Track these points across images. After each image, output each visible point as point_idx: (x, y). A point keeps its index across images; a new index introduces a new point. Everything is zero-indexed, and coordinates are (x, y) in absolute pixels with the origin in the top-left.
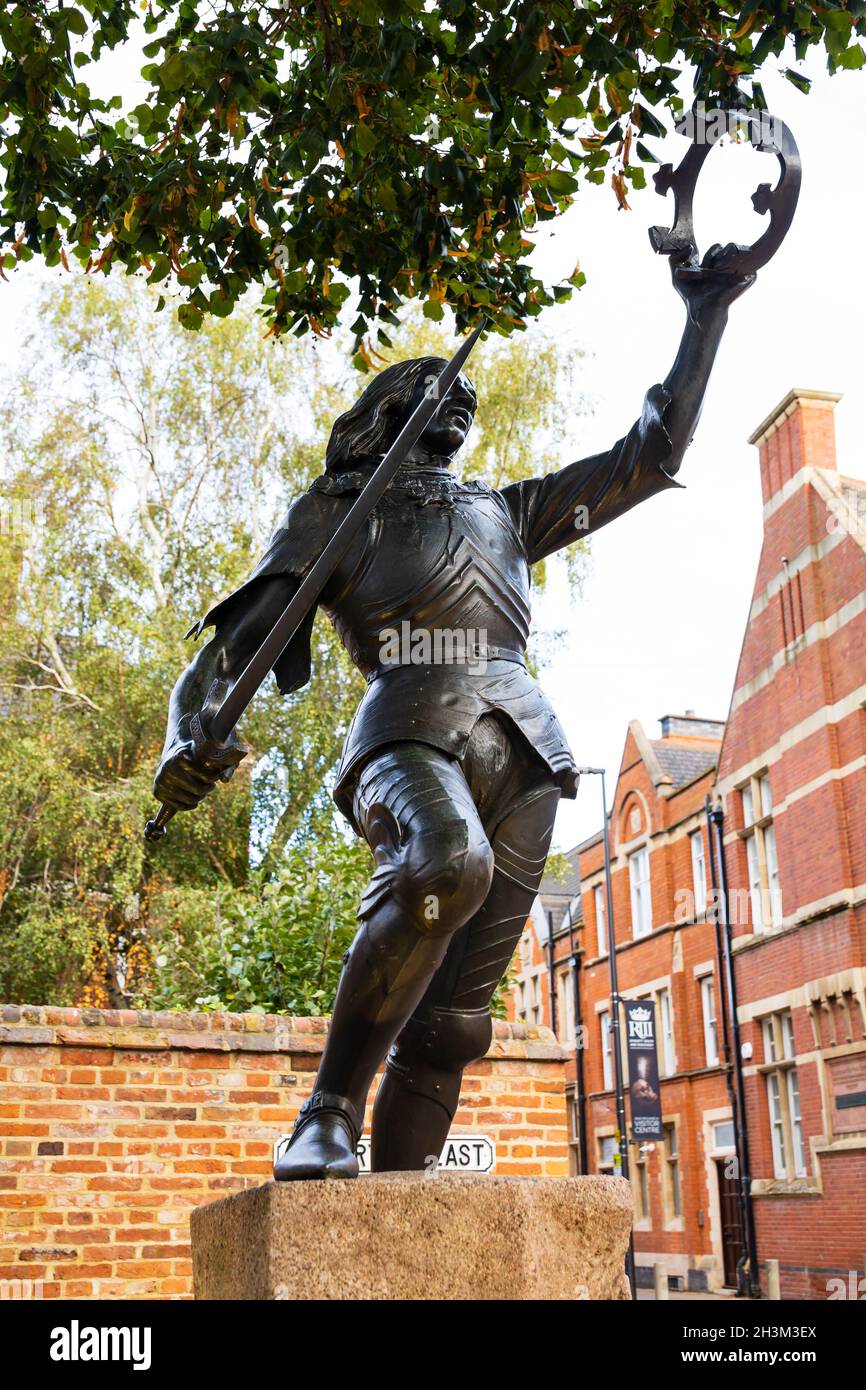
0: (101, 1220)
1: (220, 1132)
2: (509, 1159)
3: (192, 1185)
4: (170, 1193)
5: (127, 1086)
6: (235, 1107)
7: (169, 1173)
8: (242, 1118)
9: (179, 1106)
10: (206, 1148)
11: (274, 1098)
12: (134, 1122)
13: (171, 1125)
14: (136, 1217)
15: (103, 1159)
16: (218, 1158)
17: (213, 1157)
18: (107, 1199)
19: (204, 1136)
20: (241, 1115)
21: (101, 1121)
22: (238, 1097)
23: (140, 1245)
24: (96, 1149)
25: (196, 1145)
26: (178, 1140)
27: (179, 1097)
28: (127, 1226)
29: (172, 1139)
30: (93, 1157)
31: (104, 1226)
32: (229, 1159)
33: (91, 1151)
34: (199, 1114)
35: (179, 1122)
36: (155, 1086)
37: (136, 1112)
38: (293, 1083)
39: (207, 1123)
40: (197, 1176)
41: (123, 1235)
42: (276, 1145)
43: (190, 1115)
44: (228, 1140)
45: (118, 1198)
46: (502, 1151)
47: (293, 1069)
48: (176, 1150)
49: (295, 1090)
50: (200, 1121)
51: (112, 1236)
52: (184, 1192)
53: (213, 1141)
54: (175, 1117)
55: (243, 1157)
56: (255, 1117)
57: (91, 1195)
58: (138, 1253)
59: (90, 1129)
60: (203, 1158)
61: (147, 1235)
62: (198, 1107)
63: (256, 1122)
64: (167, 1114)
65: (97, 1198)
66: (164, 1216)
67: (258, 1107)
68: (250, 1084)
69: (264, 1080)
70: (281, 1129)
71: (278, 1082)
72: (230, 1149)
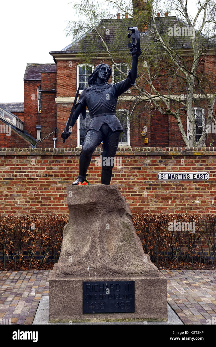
0: (123, 189)
1: (146, 172)
2: (212, 177)
3: (140, 182)
4: (136, 184)
5: (126, 163)
6: (149, 167)
7: (136, 180)
9: (137, 167)
10: (143, 175)
11: (158, 165)
12: (128, 170)
13: (136, 170)
14: (129, 189)
15: (122, 177)
16: (146, 177)
18: (123, 185)
19: (143, 173)
20: (151, 168)
21: (121, 170)
22: (149, 165)
24: (121, 175)
25: (141, 175)
26: (137, 174)
27: (137, 165)
28: (128, 190)
29: (136, 173)
30: (120, 177)
31: (123, 190)
32: (148, 177)
33: (120, 176)
34: (141, 168)
35: (137, 170)
36: (132, 163)
37: (128, 168)
38: (162, 162)
39: (143, 170)
40: (142, 181)
41: (126, 192)
42: (158, 174)
43: (140, 169)
44: (148, 173)
45: (125, 185)
46: (211, 175)
47: (162, 159)
48: (136, 176)
50: (141, 170)
51: (125, 192)
52: (139, 184)
53: (145, 174)
55: (151, 177)
57: (120, 184)
58: (130, 195)
59: (119, 172)
60: (143, 177)
61: (132, 192)
63: (154, 170)
64: (134, 168)
65: (121, 185)
66: (135, 188)
67: (154, 167)
68: (152, 162)
69: (155, 161)
70: (159, 171)
71: (158, 162)
72: (148, 175)
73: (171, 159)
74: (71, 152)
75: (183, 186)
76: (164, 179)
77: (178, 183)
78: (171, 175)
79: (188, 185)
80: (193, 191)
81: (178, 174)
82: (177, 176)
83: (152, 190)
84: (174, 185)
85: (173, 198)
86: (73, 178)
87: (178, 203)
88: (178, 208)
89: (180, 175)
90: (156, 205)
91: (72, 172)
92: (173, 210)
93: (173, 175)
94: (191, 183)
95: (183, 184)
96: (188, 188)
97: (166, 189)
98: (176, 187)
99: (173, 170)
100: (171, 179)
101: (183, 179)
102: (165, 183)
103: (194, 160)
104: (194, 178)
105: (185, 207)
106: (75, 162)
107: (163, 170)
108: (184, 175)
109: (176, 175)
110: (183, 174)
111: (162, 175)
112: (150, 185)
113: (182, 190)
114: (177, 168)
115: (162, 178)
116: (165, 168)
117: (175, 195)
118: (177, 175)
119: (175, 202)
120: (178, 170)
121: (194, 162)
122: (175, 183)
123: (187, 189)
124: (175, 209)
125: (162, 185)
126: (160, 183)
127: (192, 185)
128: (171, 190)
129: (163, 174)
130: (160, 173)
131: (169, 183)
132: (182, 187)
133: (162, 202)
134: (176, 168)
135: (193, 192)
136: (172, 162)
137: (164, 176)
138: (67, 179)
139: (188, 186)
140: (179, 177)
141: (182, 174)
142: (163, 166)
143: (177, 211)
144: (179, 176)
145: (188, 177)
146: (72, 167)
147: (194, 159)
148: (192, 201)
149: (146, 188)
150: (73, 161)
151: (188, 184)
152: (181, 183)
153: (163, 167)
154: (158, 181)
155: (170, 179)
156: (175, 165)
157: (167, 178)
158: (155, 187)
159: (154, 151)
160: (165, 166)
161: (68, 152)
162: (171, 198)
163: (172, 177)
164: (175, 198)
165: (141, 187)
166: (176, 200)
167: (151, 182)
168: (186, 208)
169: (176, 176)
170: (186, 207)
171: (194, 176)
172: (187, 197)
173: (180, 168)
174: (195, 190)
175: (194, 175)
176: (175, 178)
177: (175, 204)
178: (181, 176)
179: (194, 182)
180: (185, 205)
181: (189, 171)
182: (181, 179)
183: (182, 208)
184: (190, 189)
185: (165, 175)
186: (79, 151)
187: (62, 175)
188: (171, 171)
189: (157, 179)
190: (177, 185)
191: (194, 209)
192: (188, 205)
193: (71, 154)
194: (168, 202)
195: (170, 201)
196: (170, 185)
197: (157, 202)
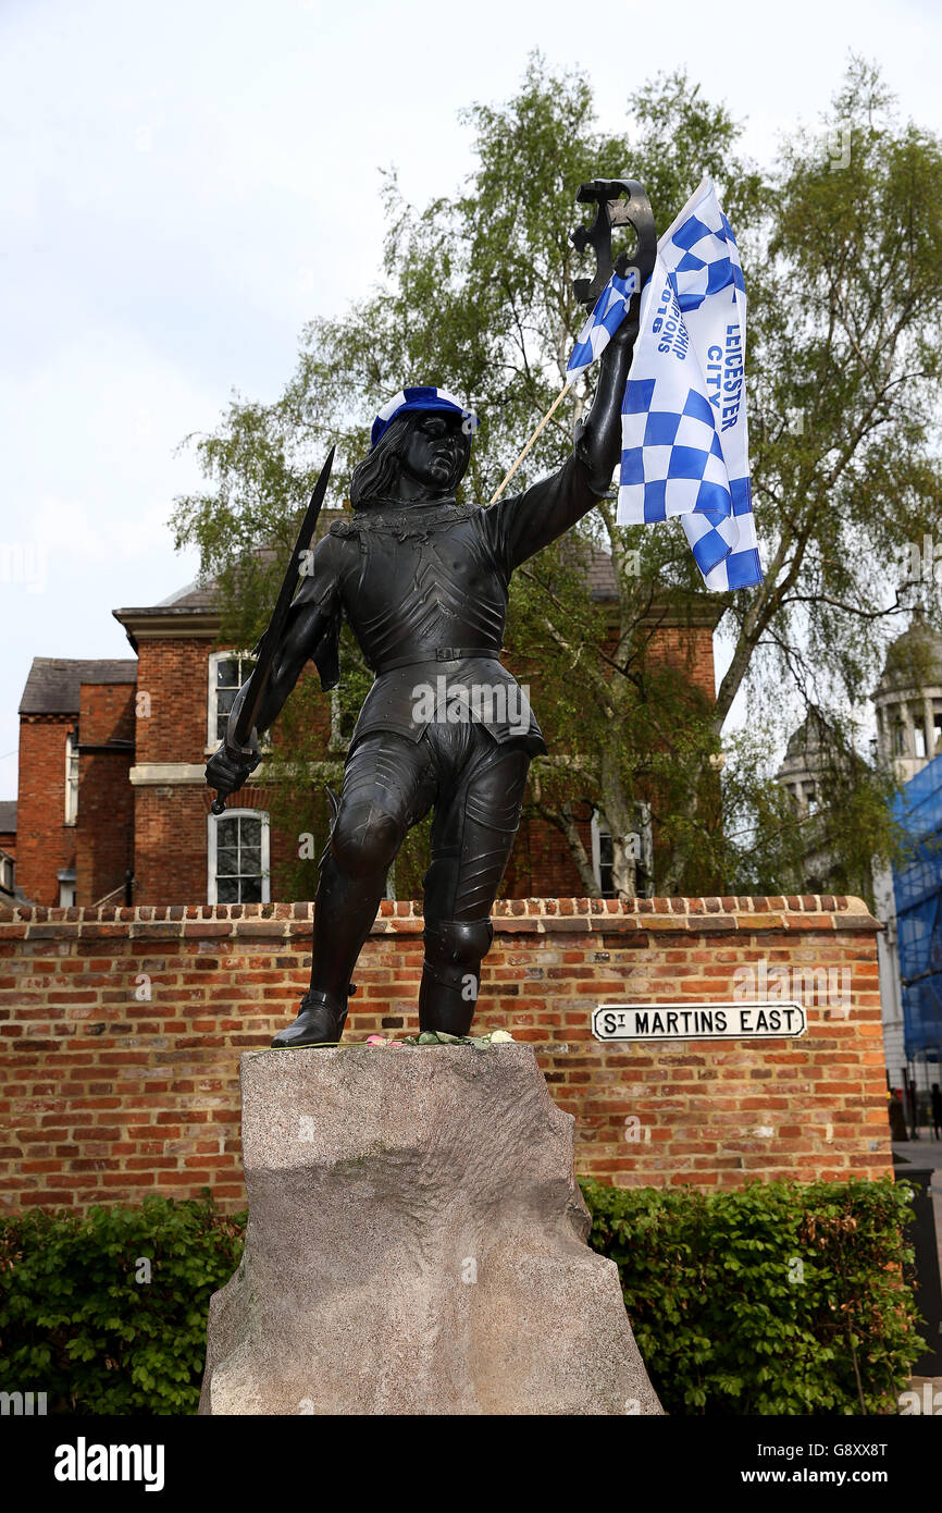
1: (541, 1005)
2: (821, 1023)
6: (554, 982)
8: (560, 992)
9: (503, 983)
10: (529, 1019)
11: (588, 973)
13: (499, 999)
16: (541, 1028)
17: (536, 1026)
19: (527, 1009)
20: (560, 989)
22: (554, 973)
25: (519, 1017)
26: (503, 1013)
27: (502, 975)
29: (499, 1011)
32: (549, 1028)
34: (521, 989)
35: (504, 997)
38: (607, 959)
39: (529, 997)
42: (594, 1014)
43: (514, 990)
44: (548, 1011)
46: (813, 1016)
47: (605, 947)
48: (502, 1021)
49: (609, 965)
50: (521, 996)
53: (536, 1012)
54: (499, 993)
55: (563, 1026)
56: (574, 991)
60: (528, 1027)
62: (521, 983)
63: (574, 995)
64: (492, 990)
67: (574, 982)
68: (566, 961)
69: (579, 958)
70: (597, 1001)
71: (593, 959)
72: (551, 1020)
73: (646, 946)
74: (214, 920)
75: (701, 1062)
76: (619, 1032)
77: (678, 1050)
78: (646, 1015)
79: (721, 1058)
80: (744, 1086)
81: (678, 1012)
82: (674, 1021)
83: (566, 1085)
84: (661, 1061)
85: (659, 1118)
86: (223, 1038)
87: (683, 1139)
88: (682, 1163)
89: (686, 1015)
90: (590, 1151)
91: (215, 1010)
92: (663, 1172)
93: (657, 1016)
94: (733, 1049)
95: (700, 1055)
96: (721, 1070)
97: (626, 1078)
98: (669, 1068)
99: (653, 996)
100: (650, 1034)
101: (700, 1033)
102: (626, 1051)
103: (740, 952)
104: (743, 1029)
105: (711, 1157)
106: (233, 968)
107: (611, 996)
108: (703, 1014)
109: (669, 1014)
110: (699, 1011)
111: (610, 1019)
112: (559, 1062)
113: (695, 1082)
114: (672, 987)
115: (611, 1028)
116: (620, 988)
117: (669, 1103)
118: (672, 1017)
119: (670, 1136)
120: (678, 993)
121: (740, 956)
122: (665, 1050)
123: (720, 1076)
124: (672, 1167)
125: (611, 1062)
126: (599, 1052)
127: (738, 1058)
128: (650, 1084)
129: (616, 1013)
130: (601, 1006)
131: (641, 1053)
132: (694, 1069)
133: (611, 1137)
134: (667, 984)
135: (746, 1089)
136: (649, 960)
137: (617, 1022)
138: (196, 1043)
139: (720, 1063)
140: (680, 1022)
141: (693, 1011)
142: (612, 978)
143: (678, 1174)
144: (681, 1020)
145: (721, 1026)
146: (217, 987)
147: (742, 945)
148: (743, 1132)
150: (220, 963)
151: (721, 1055)
152: (691, 1049)
153: (615, 984)
154: (595, 1043)
155: (644, 1034)
156: (664, 971)
157: (630, 1029)
158: (580, 1070)
159: (572, 913)
160: (619, 975)
161: (200, 920)
162: (650, 1119)
163: (655, 1027)
164: (671, 1119)
166: (674, 1128)
167: (564, 1049)
168: (719, 1163)
169: (669, 1021)
170: (718, 1155)
171: (743, 1021)
172: (719, 1113)
173: (685, 987)
174: (754, 1081)
175: (745, 1017)
176: (665, 1028)
177: (671, 1146)
178: (691, 1019)
179: (745, 1046)
180: (711, 1148)
181: (722, 1000)
182: (692, 1031)
183: (700, 1164)
184: (731, 1075)
185: (622, 1016)
186: (247, 918)
187: (171, 1027)
188: (647, 1000)
189: (588, 1035)
190: (674, 1060)
191: (752, 1164)
192: (724, 1147)
193: (211, 932)
196: (647, 1062)
197: (593, 1137)
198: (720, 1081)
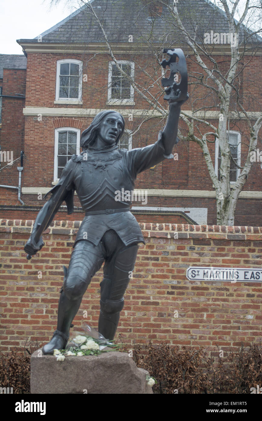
1: (167, 265)
3: (158, 282)
4: (150, 285)
6: (173, 257)
7: (150, 278)
9: (153, 256)
10: (162, 271)
11: (186, 254)
13: (151, 262)
14: (139, 292)
16: (167, 274)
17: (165, 273)
19: (162, 267)
20: (176, 260)
22: (173, 253)
23: (140, 301)
25: (159, 270)
26: (153, 268)
27: (153, 253)
28: (136, 294)
29: (151, 267)
31: (128, 294)
32: (170, 274)
34: (160, 259)
35: (153, 262)
36: (145, 250)
38: (194, 249)
39: (163, 262)
40: (160, 280)
41: (134, 298)
42: (187, 270)
43: (157, 259)
44: (170, 268)
47: (194, 244)
49: (195, 251)
50: (160, 262)
51: (131, 298)
52: (155, 284)
53: (165, 268)
54: (152, 260)
55: (176, 274)
56: (180, 261)
58: (140, 303)
60: (162, 274)
61: (143, 298)
62: (160, 257)
64: (148, 259)
66: (148, 292)
67: (181, 257)
68: (178, 249)
69: (183, 248)
70: (189, 265)
71: (188, 249)
72: (171, 271)
73: (209, 245)
75: (227, 290)
76: (197, 277)
77: (220, 286)
80: (243, 300)
84: (212, 289)
85: (210, 310)
86: (46, 272)
87: (218, 318)
88: (217, 327)
90: (183, 321)
91: (43, 261)
92: (210, 330)
94: (241, 286)
95: (227, 287)
96: (235, 293)
97: (199, 294)
98: (215, 292)
99: (211, 264)
102: (199, 285)
104: (245, 278)
105: (229, 325)
106: (50, 245)
107: (195, 263)
111: (194, 272)
112: (173, 287)
113: (225, 297)
114: (218, 261)
115: (194, 276)
116: (199, 260)
117: (214, 305)
119: (214, 317)
120: (221, 264)
121: (247, 250)
122: (214, 285)
123: (234, 295)
124: (213, 328)
125: (193, 288)
126: (188, 284)
127: (242, 289)
128: (207, 297)
129: (196, 270)
130: (191, 267)
131: (205, 285)
132: (225, 292)
133: (192, 316)
134: (216, 259)
136: (210, 250)
137: (196, 273)
139: (235, 291)
142: (196, 256)
143: (215, 331)
146: (44, 253)
147: (247, 246)
148: (242, 317)
149: (166, 292)
151: (236, 288)
152: (224, 285)
153: (196, 259)
154: (187, 281)
156: (216, 255)
157: (201, 276)
158: (181, 291)
159: (182, 230)
160: (198, 256)
162: (206, 310)
164: (214, 311)
165: (159, 290)
166: (215, 314)
167: (175, 283)
168: (231, 328)
170: (231, 325)
171: (245, 275)
172: (233, 309)
173: (224, 261)
174: (247, 298)
177: (214, 320)
179: (245, 285)
180: (229, 322)
181: (237, 267)
183: (224, 328)
184: (239, 295)
186: (56, 226)
187: (26, 267)
188: (209, 266)
189: (184, 278)
190: (217, 289)
191: (244, 328)
192: (234, 322)
194: (202, 316)
195: (205, 314)
196: (207, 289)
197: (184, 316)
198: (235, 297)
